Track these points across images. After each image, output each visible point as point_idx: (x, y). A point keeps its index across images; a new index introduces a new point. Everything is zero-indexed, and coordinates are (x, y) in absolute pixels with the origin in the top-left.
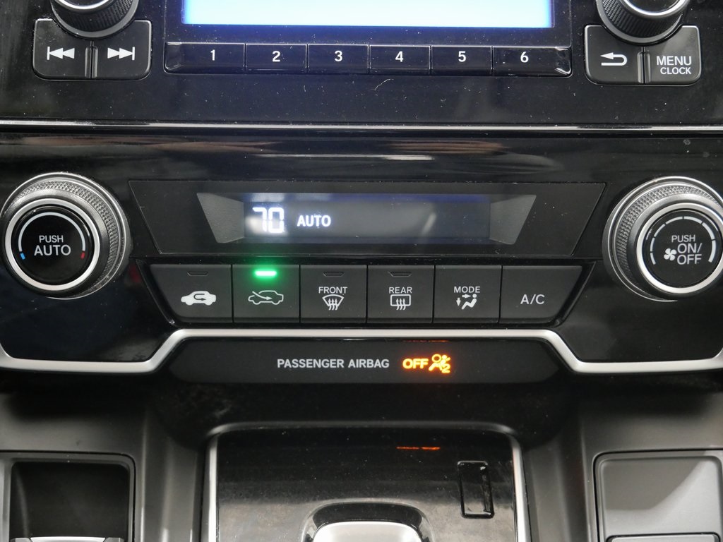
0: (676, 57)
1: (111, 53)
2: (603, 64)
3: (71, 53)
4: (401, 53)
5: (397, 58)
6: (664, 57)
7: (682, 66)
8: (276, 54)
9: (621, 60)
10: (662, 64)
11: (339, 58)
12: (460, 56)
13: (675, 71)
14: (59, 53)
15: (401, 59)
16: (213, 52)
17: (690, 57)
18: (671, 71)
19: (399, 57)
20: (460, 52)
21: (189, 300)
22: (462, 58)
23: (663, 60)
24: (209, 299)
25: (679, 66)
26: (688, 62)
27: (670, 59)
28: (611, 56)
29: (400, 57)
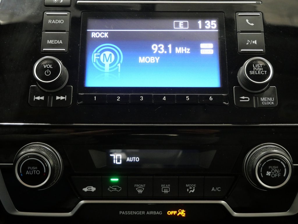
0: (268, 98)
1: (58, 98)
2: (241, 101)
3: (42, 98)
4: (165, 97)
5: (163, 99)
6: (263, 98)
7: (270, 101)
8: (119, 98)
9: (247, 99)
10: (263, 100)
11: (142, 99)
12: (187, 98)
13: (268, 103)
14: (38, 98)
15: (165, 99)
16: (95, 97)
17: (273, 98)
18: (266, 103)
19: (164, 99)
20: (187, 97)
21: (85, 190)
22: (188, 99)
23: (263, 99)
24: (93, 189)
25: (269, 101)
26: (272, 100)
27: (266, 98)
28: (243, 98)
29: (164, 98)
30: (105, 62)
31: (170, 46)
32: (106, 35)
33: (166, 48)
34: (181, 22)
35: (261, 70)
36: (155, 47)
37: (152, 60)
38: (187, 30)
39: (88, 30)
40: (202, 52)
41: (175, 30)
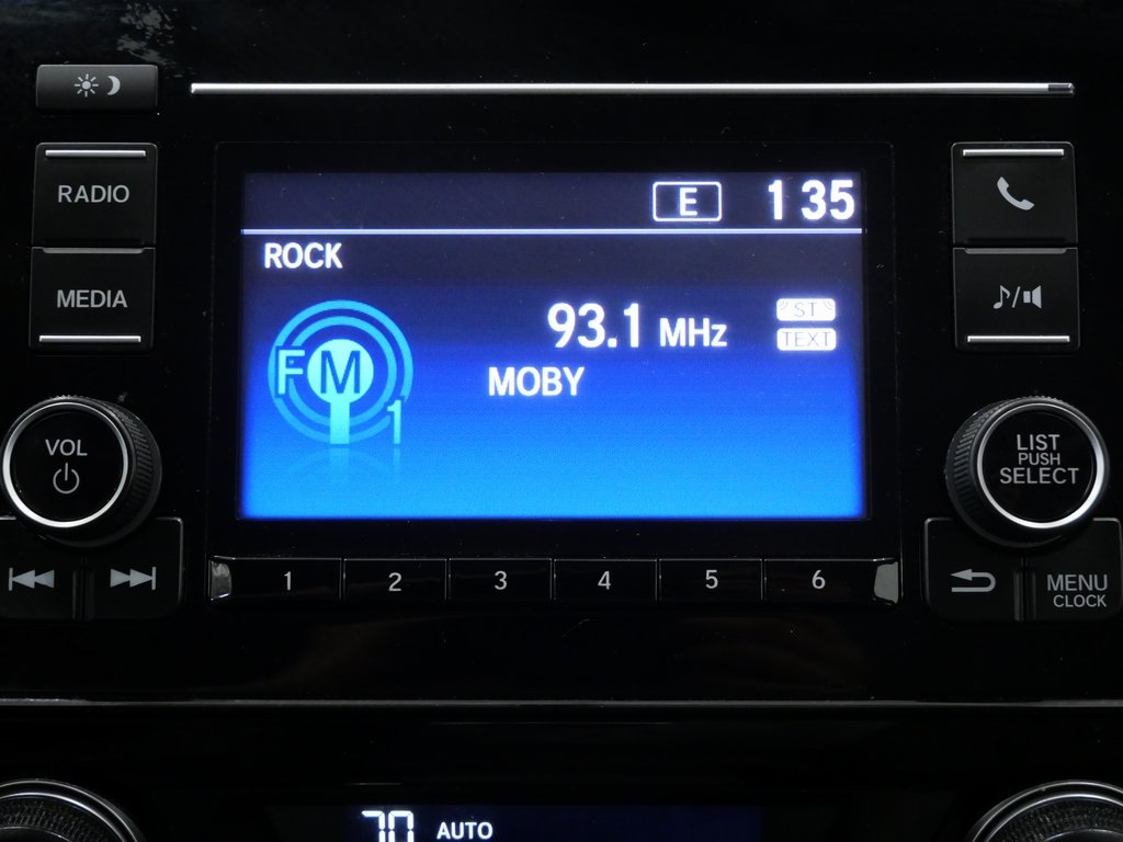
0: (1081, 577)
1: (117, 578)
2: (954, 590)
3: (47, 579)
4: (607, 573)
5: (600, 584)
6: (1060, 577)
7: (1091, 593)
8: (396, 578)
9: (985, 582)
10: (1056, 589)
11: (501, 584)
12: (708, 578)
13: (1079, 601)
14: (28, 579)
15: (608, 585)
16: (288, 575)
17: (1105, 576)
18: (1071, 602)
19: (604, 581)
20: (708, 572)
22: (712, 582)
23: (1058, 582)
25: (1085, 592)
26: (1101, 585)
27: (1070, 579)
28: (967, 575)
29: (606, 580)
30: (330, 395)
31: (633, 312)
32: (332, 256)
33: (616, 325)
34: (687, 190)
35: (1055, 462)
36: (561, 318)
37: (549, 381)
38: (714, 227)
39: (247, 232)
40: (786, 341)
41: (661, 226)
